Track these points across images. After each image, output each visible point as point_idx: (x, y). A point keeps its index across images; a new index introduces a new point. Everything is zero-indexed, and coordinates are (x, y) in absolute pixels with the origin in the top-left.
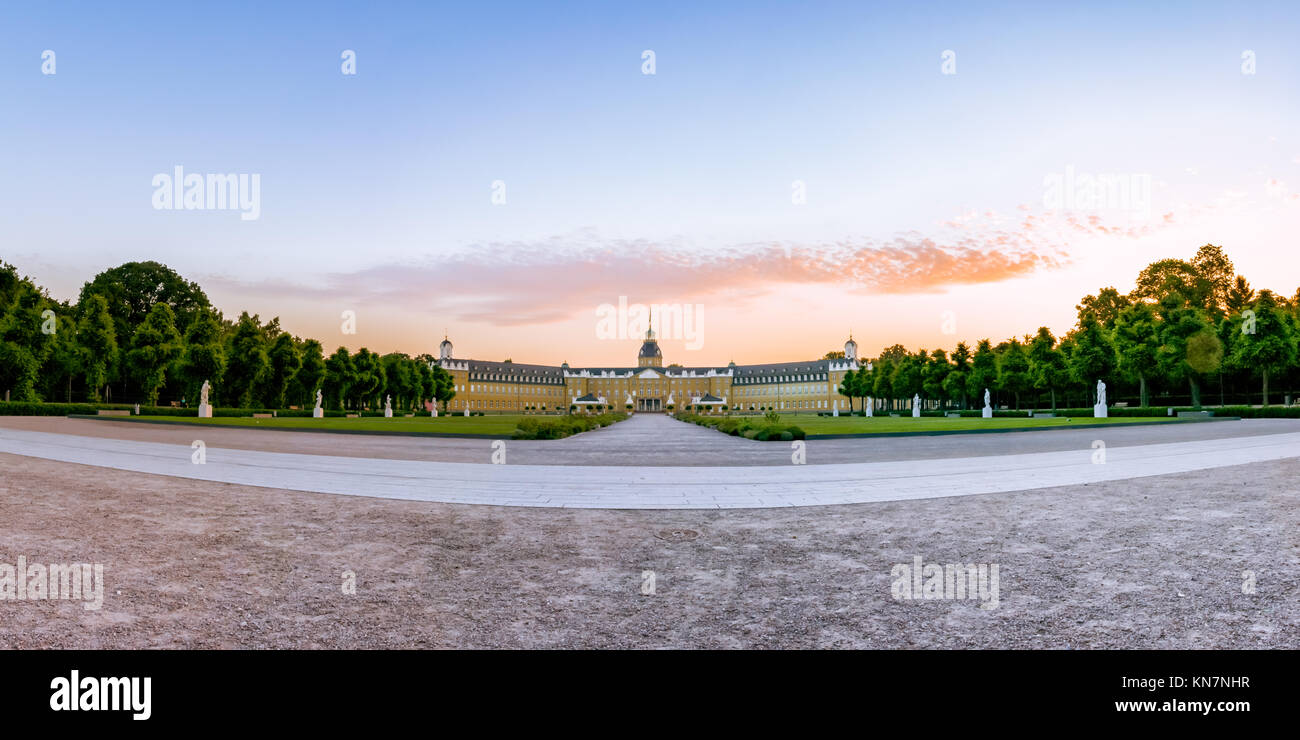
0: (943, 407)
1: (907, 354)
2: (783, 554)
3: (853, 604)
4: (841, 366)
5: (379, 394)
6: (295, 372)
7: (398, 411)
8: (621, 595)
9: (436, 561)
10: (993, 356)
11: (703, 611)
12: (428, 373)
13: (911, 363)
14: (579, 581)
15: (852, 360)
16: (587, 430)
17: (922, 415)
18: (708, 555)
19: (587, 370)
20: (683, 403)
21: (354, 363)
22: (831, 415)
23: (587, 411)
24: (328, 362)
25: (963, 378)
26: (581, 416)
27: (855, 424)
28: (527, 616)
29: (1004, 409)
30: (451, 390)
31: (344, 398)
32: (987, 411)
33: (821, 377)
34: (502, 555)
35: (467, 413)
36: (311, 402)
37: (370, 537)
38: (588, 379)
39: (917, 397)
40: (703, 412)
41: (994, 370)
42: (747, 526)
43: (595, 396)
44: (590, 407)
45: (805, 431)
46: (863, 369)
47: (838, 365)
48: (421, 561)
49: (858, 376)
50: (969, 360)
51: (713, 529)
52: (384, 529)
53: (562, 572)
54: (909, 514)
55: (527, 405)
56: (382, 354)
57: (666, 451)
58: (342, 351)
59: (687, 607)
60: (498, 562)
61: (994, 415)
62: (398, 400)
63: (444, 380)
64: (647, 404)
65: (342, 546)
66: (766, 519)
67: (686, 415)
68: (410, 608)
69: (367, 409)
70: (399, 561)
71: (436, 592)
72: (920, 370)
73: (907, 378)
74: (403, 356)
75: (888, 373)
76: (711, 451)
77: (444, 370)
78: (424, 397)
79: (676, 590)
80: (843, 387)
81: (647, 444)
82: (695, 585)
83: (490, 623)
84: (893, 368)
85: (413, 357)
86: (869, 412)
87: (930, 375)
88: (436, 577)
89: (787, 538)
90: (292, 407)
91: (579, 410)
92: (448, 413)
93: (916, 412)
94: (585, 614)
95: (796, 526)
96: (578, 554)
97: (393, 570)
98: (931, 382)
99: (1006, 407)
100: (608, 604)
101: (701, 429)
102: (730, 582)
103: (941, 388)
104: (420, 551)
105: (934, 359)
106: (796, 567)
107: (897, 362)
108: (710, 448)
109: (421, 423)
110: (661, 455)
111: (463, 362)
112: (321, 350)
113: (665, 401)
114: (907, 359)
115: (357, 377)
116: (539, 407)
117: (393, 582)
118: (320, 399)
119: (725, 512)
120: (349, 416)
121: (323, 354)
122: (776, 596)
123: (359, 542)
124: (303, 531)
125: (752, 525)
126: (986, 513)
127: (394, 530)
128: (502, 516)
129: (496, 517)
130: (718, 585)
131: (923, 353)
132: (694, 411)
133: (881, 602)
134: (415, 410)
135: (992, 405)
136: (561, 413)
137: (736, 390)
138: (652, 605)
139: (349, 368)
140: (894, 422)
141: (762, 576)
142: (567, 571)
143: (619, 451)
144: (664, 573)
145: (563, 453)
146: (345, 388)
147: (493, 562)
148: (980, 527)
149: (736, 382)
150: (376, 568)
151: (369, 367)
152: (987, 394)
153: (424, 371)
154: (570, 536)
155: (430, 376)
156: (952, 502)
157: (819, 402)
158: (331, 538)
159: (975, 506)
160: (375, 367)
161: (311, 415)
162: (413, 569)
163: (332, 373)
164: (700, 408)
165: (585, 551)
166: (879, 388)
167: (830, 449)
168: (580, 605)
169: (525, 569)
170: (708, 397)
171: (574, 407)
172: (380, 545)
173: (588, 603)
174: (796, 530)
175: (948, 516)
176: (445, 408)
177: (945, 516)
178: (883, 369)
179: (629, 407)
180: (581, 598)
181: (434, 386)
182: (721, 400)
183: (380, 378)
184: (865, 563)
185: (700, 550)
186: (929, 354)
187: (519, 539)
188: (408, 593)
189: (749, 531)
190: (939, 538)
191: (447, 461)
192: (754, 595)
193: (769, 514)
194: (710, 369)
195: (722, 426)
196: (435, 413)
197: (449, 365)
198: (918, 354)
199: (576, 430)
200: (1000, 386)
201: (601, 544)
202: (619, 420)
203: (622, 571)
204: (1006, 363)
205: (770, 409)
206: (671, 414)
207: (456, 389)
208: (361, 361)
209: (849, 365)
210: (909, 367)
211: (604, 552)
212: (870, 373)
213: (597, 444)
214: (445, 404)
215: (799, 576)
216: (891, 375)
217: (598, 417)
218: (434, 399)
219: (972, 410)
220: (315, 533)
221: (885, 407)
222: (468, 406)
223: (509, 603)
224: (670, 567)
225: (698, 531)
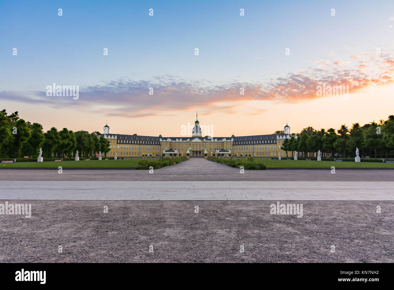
0: (333, 156)
1: (314, 131)
2: (258, 222)
3: (293, 250)
4: (283, 137)
5: (72, 150)
6: (27, 139)
7: (82, 158)
8: (184, 241)
9: (97, 230)
10: (361, 131)
11: (221, 249)
12: (98, 140)
13: (317, 135)
14: (166, 234)
15: (288, 134)
16: (170, 165)
17: (322, 160)
18: (223, 222)
19: (170, 138)
20: (212, 152)
21: (60, 135)
22: (277, 159)
23: (170, 156)
24: (45, 134)
25: (344, 141)
26: (167, 159)
27: (288, 163)
28: (141, 253)
29: (367, 158)
30: (109, 147)
31: (54, 152)
32: (357, 159)
33: (273, 141)
34: (130, 223)
35: (116, 158)
36: (37, 154)
37: (64, 220)
38: (170, 142)
39: (319, 152)
40: (220, 156)
41: (362, 138)
42: (240, 209)
43: (173, 150)
44: (171, 155)
45: (266, 166)
46: (293, 138)
47: (281, 137)
48: (89, 230)
49: (290, 141)
50: (347, 133)
51: (225, 210)
52: (71, 216)
53: (158, 231)
54: (319, 208)
55: (143, 154)
56: (74, 131)
57: (204, 174)
58: (54, 129)
59: (214, 247)
60: (128, 227)
61: (361, 161)
62: (82, 153)
63: (105, 144)
64: (196, 154)
65: (48, 227)
66: (250, 206)
67: (213, 158)
68: (82, 255)
69: (66, 157)
70: (78, 231)
71: (96, 244)
72: (321, 138)
73: (314, 142)
74: (85, 132)
75: (305, 140)
76: (223, 174)
77: (105, 139)
78: (95, 151)
79: (209, 238)
80: (283, 146)
81: (196, 171)
82: (217, 236)
83: (124, 258)
84: (308, 138)
85: (90, 133)
86: (296, 158)
87: (327, 140)
88: (96, 237)
89: (260, 215)
90: (25, 157)
91: (166, 156)
92: (107, 158)
93: (319, 158)
94: (168, 250)
95: (264, 210)
96: (165, 222)
97: (74, 236)
98: (327, 144)
99: (368, 157)
100: (178, 245)
101: (219, 164)
102: (233, 235)
103: (332, 147)
104: (89, 225)
105: (329, 133)
106: (265, 229)
107: (309, 135)
108: (222, 173)
109: (94, 163)
110: (202, 176)
111: (114, 135)
112: (42, 129)
113: (203, 152)
114: (315, 133)
115: (61, 142)
116: (148, 155)
117: (75, 242)
118: (41, 152)
119: (230, 202)
120: (56, 160)
121: (43, 131)
122: (256, 243)
123: (58, 224)
124: (27, 221)
125: (243, 208)
126: (361, 211)
127: (77, 216)
128: (131, 205)
129: (128, 205)
130: (228, 236)
131: (323, 130)
132: (216, 156)
133: (307, 251)
134: (91, 157)
135: (360, 156)
136: (158, 157)
137: (235, 147)
138: (198, 246)
139: (57, 138)
140: (308, 163)
141: (249, 232)
142: (160, 230)
143: (183, 174)
144: (204, 230)
145: (159, 175)
146: (55, 147)
147: (126, 227)
148: (359, 218)
149: (235, 144)
150: (66, 236)
151: (68, 137)
152: (357, 150)
153: (96, 139)
154: (162, 213)
155: (99, 141)
156: (341, 203)
157: (272, 153)
158: (43, 223)
159: (355, 206)
160: (71, 137)
161: (36, 161)
162: (85, 234)
163: (48, 140)
164: (219, 155)
165: (168, 220)
166: (301, 147)
167: (277, 174)
168: (166, 246)
169: (141, 230)
170: (223, 150)
171: (164, 155)
172: (69, 224)
173: (169, 245)
174: (264, 211)
175: (340, 210)
176: (106, 156)
177: (338, 210)
178: (303, 138)
179: (188, 155)
180: (166, 243)
181: (100, 146)
182: (228, 152)
183: (73, 142)
184: (298, 230)
185: (220, 219)
186: (326, 131)
187: (138, 216)
188: (82, 247)
189: (241, 211)
190: (336, 221)
191: (105, 181)
192: (245, 241)
193: (251, 203)
194: (223, 138)
195: (228, 163)
196: (100, 158)
197: (108, 137)
198: (320, 131)
199: (165, 165)
200: (366, 146)
201: (176, 217)
202: (183, 161)
203: (184, 229)
204: (369, 134)
205: (250, 155)
206: (206, 158)
207: (111, 147)
208: (63, 134)
209: (286, 137)
210: (316, 137)
211: (177, 220)
212: (296, 140)
213: (174, 171)
214: (105, 154)
215: (266, 234)
216: (307, 141)
217: (175, 159)
218: (100, 152)
219: (349, 158)
220: (34, 221)
221: (303, 156)
222: (116, 155)
223: (133, 247)
224: (206, 227)
225: (218, 210)
